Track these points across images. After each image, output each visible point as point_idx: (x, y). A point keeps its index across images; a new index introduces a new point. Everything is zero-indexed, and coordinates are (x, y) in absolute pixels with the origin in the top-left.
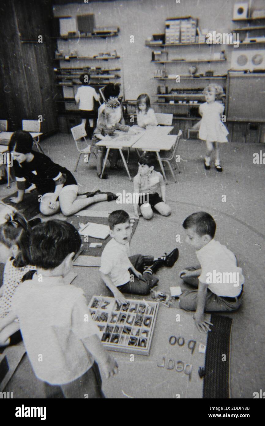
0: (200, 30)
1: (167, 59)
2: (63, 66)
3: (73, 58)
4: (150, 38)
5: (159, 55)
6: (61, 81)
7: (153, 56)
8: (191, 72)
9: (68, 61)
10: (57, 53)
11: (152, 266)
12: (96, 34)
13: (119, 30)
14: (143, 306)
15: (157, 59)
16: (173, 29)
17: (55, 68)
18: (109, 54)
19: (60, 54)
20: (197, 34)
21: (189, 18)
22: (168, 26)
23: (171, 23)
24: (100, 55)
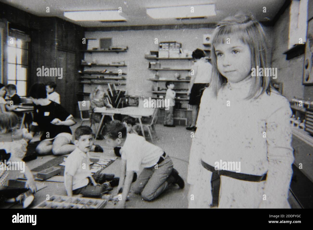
0: (183, 51)
1: (160, 68)
2: (86, 70)
3: (94, 65)
4: (148, 53)
5: (154, 65)
6: (83, 80)
7: (150, 65)
8: (176, 77)
9: (90, 66)
10: (83, 61)
11: (111, 181)
12: (111, 49)
13: (127, 48)
14: (91, 202)
15: (152, 67)
16: (164, 48)
17: (80, 70)
18: (119, 63)
19: (85, 62)
20: (180, 52)
21: (175, 42)
22: (161, 47)
23: (163, 45)
24: (113, 63)
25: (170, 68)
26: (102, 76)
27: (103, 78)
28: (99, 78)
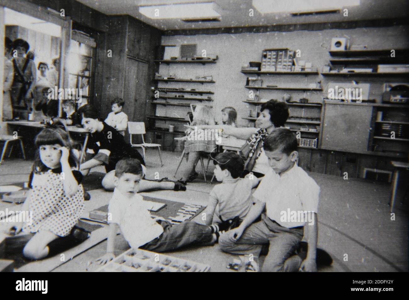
0: (297, 62)
1: (262, 86)
2: (160, 86)
3: (171, 80)
4: (246, 65)
5: (254, 81)
7: (248, 82)
8: (285, 99)
9: (166, 82)
10: (157, 74)
12: (195, 59)
13: (217, 57)
15: (251, 85)
16: (270, 58)
17: (153, 87)
18: (205, 78)
19: (160, 75)
20: (294, 64)
21: (286, 50)
22: (265, 56)
23: (269, 53)
24: (197, 77)
25: (276, 86)
26: (181, 94)
27: (182, 98)
28: (177, 97)
